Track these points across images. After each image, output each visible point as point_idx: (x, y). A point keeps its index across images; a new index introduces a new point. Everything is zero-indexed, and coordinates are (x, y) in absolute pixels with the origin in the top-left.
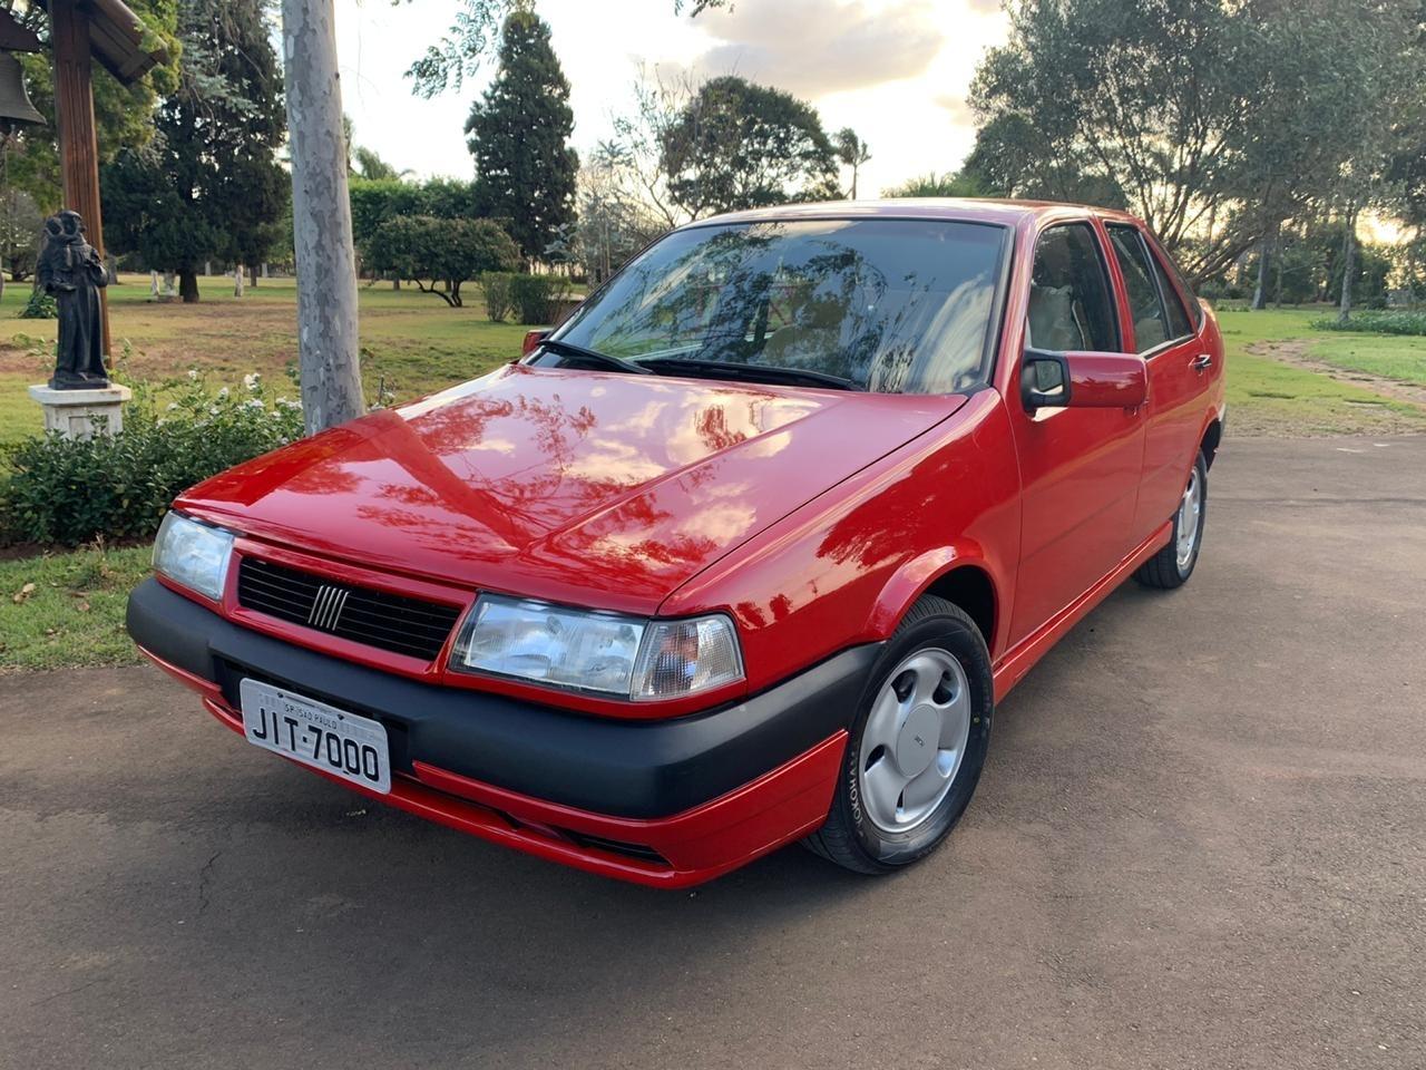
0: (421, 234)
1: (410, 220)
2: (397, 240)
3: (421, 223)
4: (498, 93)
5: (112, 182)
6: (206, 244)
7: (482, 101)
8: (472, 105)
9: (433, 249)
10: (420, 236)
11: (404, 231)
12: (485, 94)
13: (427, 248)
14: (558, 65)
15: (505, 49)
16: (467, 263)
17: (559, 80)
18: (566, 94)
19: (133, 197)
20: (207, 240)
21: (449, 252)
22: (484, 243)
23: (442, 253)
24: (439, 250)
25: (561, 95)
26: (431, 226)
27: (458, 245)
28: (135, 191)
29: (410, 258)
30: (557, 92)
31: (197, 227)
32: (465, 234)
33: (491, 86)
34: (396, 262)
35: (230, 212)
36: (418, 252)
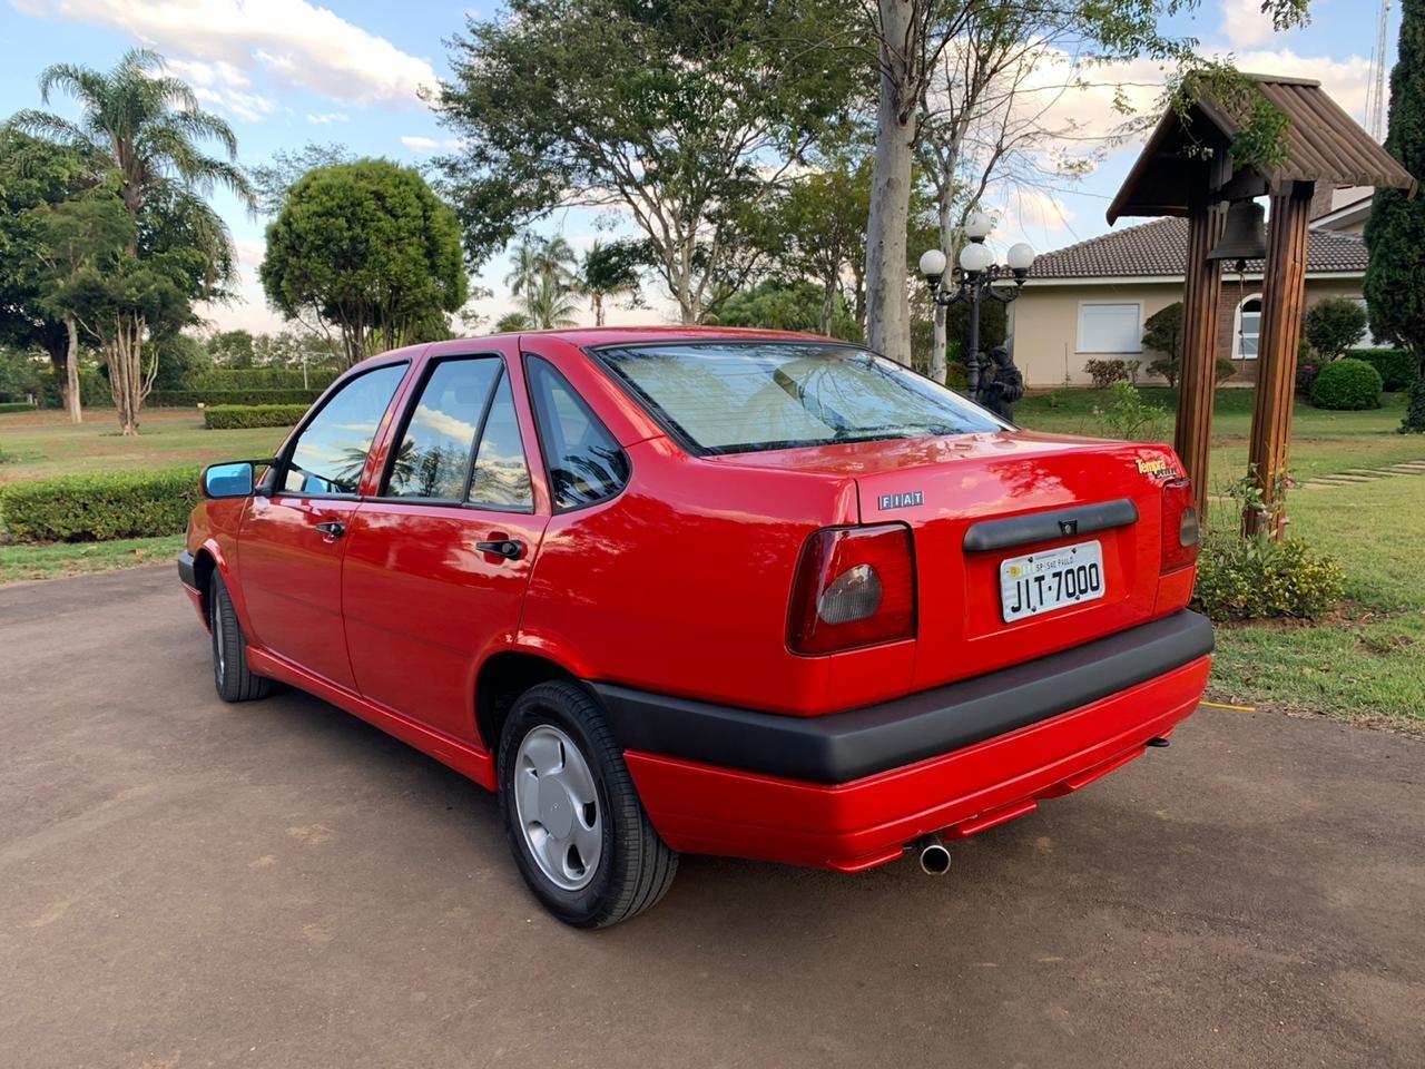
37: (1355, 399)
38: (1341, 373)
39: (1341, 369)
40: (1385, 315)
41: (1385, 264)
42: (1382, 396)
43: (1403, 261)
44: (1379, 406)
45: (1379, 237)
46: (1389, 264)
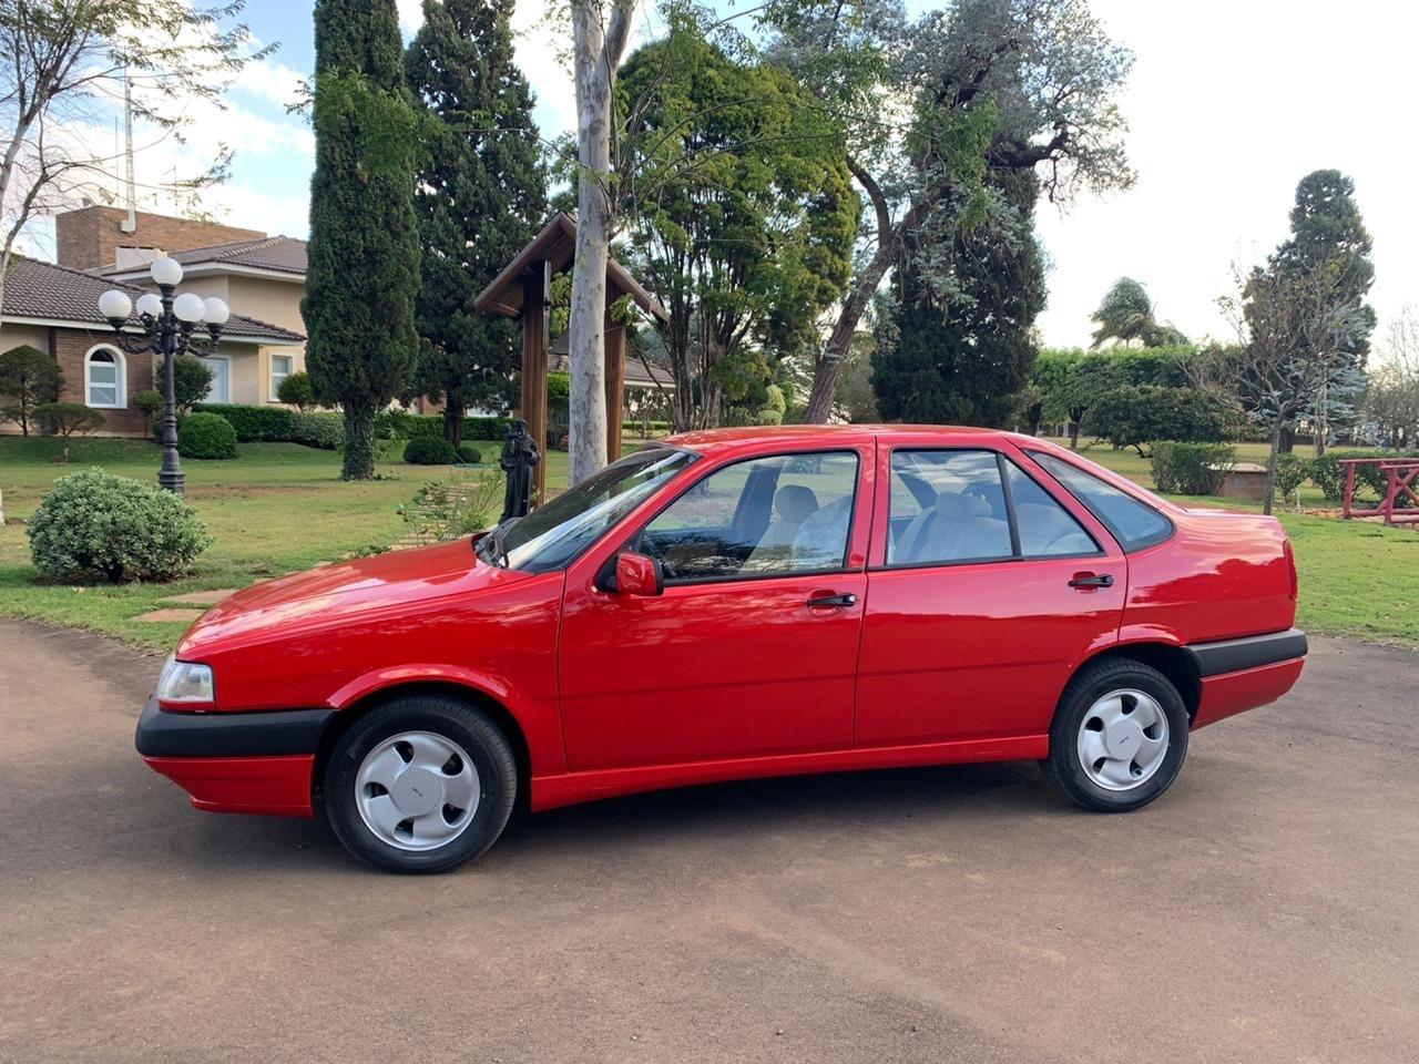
0: (1141, 402)
1: (1134, 389)
2: (1116, 408)
3: (1143, 392)
4: (1286, 255)
5: (889, 363)
6: (952, 412)
7: (1265, 265)
8: (1252, 270)
9: (1152, 417)
10: (1140, 404)
11: (1124, 400)
12: (1270, 259)
13: (1145, 415)
14: (1360, 219)
15: (1297, 211)
16: (1185, 430)
17: (1359, 235)
18: (1366, 248)
19: (901, 375)
20: (953, 408)
21: (1167, 418)
22: (1206, 410)
23: (1160, 420)
24: (1157, 417)
25: (1359, 251)
26: (1153, 395)
27: (1177, 413)
28: (902, 370)
29: (1125, 426)
30: (1354, 247)
31: (947, 398)
32: (1187, 402)
33: (1278, 248)
34: (1111, 428)
35: (977, 385)
36: (1135, 418)
37: (219, 449)
38: (205, 426)
39: (203, 422)
40: (331, 382)
41: (326, 339)
42: (240, 447)
43: (341, 338)
44: (235, 457)
45: (318, 315)
46: (330, 339)
